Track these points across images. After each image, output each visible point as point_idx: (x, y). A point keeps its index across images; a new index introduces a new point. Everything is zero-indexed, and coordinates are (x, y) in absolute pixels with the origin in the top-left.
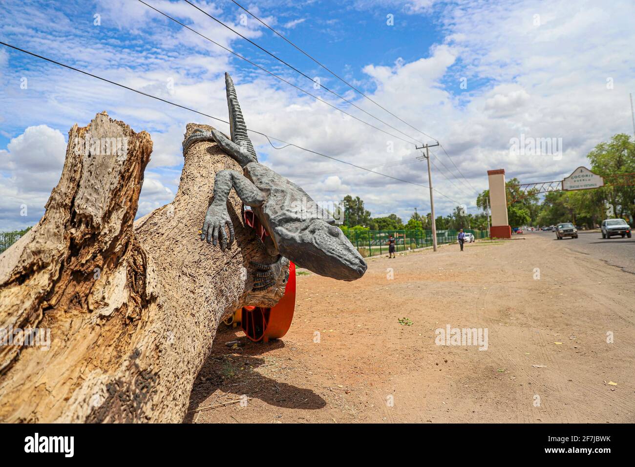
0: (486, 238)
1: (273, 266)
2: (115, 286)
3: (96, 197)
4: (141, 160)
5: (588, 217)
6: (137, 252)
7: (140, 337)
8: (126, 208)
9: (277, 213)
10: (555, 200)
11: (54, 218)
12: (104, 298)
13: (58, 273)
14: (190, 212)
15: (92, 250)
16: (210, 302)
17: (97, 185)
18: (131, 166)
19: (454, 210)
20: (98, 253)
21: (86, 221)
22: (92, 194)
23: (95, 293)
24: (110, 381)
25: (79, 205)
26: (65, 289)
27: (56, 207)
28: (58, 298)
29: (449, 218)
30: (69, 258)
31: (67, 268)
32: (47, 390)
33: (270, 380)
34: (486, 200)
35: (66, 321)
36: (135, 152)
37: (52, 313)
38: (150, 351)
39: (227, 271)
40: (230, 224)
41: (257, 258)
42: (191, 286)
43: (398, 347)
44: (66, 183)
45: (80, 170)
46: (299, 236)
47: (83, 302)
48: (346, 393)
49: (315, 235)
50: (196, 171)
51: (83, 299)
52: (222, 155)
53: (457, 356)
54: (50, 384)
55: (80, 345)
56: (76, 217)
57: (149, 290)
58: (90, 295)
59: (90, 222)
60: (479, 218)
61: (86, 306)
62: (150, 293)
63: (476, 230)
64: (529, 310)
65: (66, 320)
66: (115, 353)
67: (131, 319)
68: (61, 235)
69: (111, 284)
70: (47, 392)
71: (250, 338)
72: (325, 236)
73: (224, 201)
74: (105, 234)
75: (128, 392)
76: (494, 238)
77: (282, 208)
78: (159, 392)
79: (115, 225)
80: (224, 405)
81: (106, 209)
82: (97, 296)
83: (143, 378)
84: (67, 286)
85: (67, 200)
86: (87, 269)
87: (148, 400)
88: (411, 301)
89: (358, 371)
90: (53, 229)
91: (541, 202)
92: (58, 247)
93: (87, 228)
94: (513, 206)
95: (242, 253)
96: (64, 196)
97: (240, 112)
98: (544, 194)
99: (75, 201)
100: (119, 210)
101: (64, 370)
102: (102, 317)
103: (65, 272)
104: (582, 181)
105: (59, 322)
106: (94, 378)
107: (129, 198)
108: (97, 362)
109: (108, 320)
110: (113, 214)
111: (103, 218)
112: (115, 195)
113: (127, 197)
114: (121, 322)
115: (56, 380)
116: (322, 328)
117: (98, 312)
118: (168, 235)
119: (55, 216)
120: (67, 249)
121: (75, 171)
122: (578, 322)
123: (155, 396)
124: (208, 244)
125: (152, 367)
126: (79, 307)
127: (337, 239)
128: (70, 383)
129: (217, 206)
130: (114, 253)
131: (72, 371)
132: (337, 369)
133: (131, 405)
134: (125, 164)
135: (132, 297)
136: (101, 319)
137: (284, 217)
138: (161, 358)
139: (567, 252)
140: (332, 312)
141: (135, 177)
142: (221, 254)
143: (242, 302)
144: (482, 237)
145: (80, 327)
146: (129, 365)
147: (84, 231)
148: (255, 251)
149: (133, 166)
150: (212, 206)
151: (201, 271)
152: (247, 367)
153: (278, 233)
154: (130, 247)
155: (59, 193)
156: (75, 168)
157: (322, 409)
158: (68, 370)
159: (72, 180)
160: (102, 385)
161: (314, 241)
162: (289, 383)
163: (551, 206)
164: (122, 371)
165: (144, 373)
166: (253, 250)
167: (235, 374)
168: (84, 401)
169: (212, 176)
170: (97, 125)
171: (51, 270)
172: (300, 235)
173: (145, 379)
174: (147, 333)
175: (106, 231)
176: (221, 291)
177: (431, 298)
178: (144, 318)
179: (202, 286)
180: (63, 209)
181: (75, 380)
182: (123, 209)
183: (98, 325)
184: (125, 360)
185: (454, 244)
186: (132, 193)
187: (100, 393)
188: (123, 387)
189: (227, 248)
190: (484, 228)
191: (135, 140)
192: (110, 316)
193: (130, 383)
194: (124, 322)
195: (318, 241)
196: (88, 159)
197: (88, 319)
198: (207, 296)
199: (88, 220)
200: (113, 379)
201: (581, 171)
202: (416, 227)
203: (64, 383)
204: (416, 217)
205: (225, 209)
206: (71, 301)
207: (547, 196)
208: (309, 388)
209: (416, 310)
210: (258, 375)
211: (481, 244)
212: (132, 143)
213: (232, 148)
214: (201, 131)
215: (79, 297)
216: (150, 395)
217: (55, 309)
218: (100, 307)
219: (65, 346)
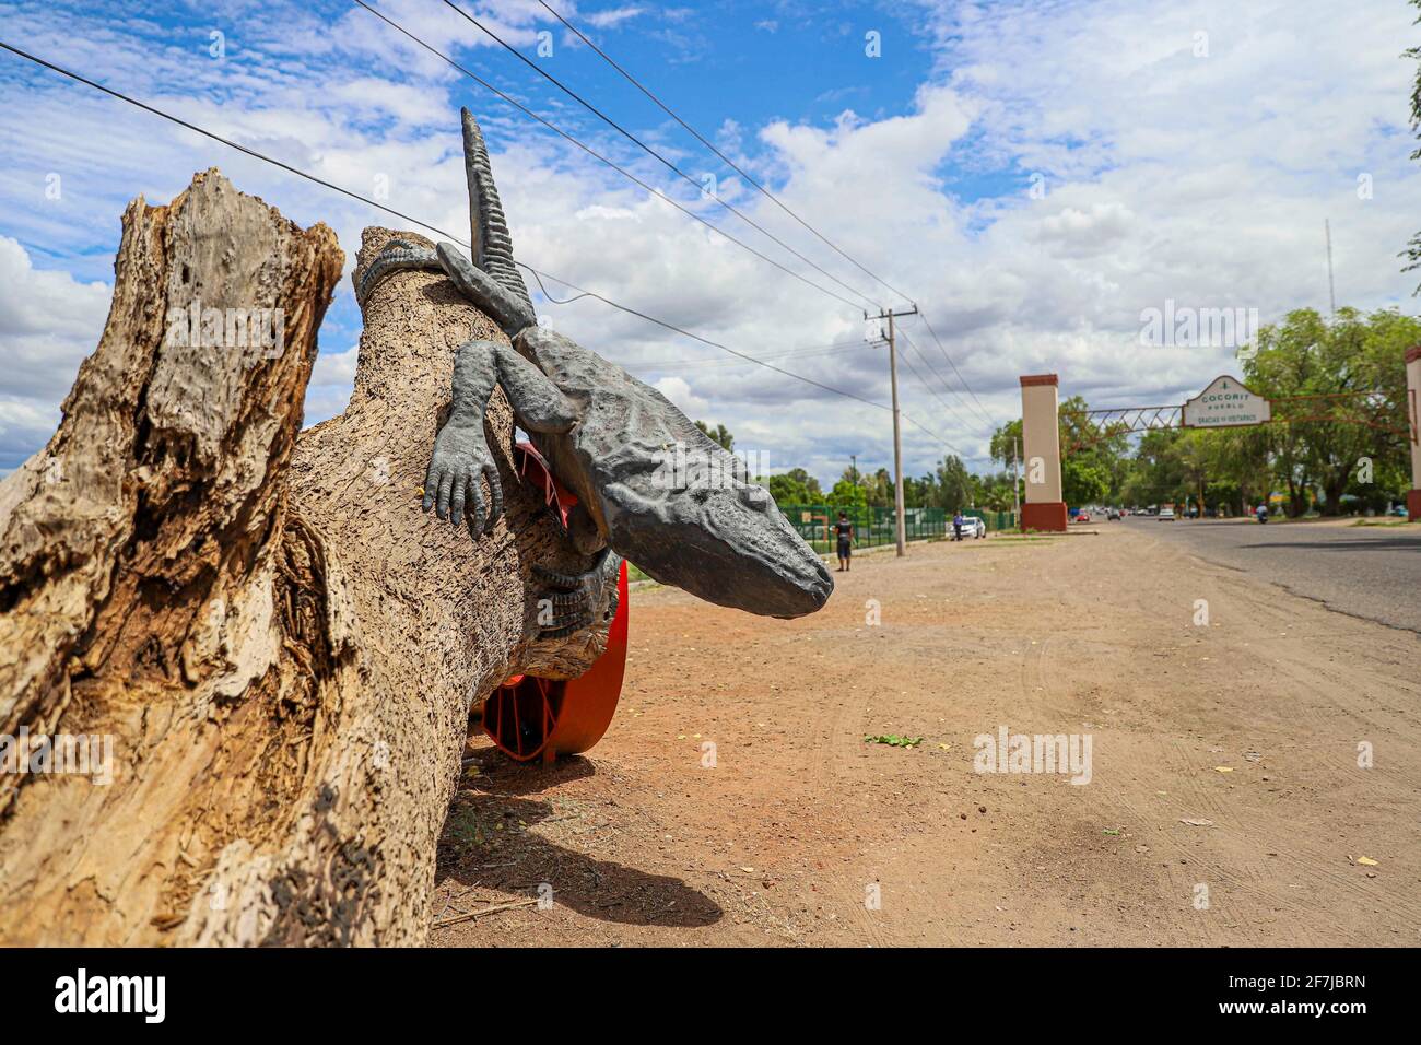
0: (1012, 530)
1: (586, 578)
2: (248, 621)
3: (206, 386)
4: (316, 298)
5: (1234, 487)
6: (294, 533)
7: (330, 756)
8: (280, 418)
9: (609, 449)
10: (1161, 448)
11: (93, 436)
12: (223, 651)
13: (107, 582)
14: (393, 441)
15: (192, 525)
16: (453, 665)
17: (207, 355)
18: (295, 309)
19: (940, 463)
20: (210, 532)
21: (177, 449)
22: (194, 377)
23: (200, 638)
24: (274, 873)
25: (159, 406)
26: (122, 626)
27: (96, 408)
28: (104, 649)
29: (927, 483)
30: (132, 543)
31: (128, 571)
32: (100, 897)
33: (576, 854)
34: (1012, 443)
35: (130, 711)
36: (305, 275)
37: (92, 689)
38: (355, 789)
39: (485, 588)
40: (493, 472)
41: (549, 559)
42: (408, 623)
43: (865, 775)
44: (124, 347)
45: (161, 313)
46: (667, 508)
47: (170, 659)
48: (766, 886)
49: (707, 505)
50: (399, 342)
51: (171, 652)
52: (463, 307)
53: (1005, 799)
54: (108, 881)
55: (171, 775)
56: (151, 436)
57: (338, 632)
58: (188, 644)
59: (189, 452)
60: (995, 484)
61: (177, 672)
62: (341, 638)
63: (987, 511)
64: (1141, 694)
65: (131, 706)
66: (259, 796)
67: (290, 705)
68: (115, 483)
69: (242, 615)
70: (102, 903)
71: (507, 751)
72: (732, 508)
73: (477, 416)
74: (228, 483)
75: (318, 898)
76: (1028, 530)
77: (621, 438)
78: (385, 896)
79: (251, 461)
80: (472, 918)
81: (231, 418)
82: (207, 646)
83: (346, 860)
84: (126, 618)
85: (129, 390)
86: (179, 574)
87: (363, 919)
88: (871, 670)
89: (779, 833)
90: (94, 466)
91: (1132, 453)
92: (109, 514)
93: (182, 466)
94: (1071, 458)
95: (517, 546)
96: (120, 380)
97: (498, 205)
98: (1138, 434)
99: (149, 394)
100: (262, 423)
101: (138, 840)
102: (220, 700)
103: (121, 580)
104: (1225, 408)
105: (113, 714)
106: (240, 865)
107: (287, 394)
108: (218, 818)
109: (235, 709)
110: (248, 431)
111: (223, 443)
112: (255, 383)
113: (283, 390)
114: (264, 714)
115: (123, 870)
116: (674, 730)
117: (210, 687)
118: (342, 496)
119: (96, 431)
120: (131, 519)
121: (149, 317)
122: (1256, 723)
123: (377, 908)
124: (439, 521)
125: (363, 831)
126: (158, 673)
127: (762, 516)
128: (158, 875)
129: (461, 427)
130: (246, 535)
131: (160, 844)
132: (731, 827)
133: (327, 933)
134: (281, 303)
135: (287, 649)
136: (219, 706)
137: (628, 459)
138: (380, 807)
139: (1196, 566)
140: (689, 693)
141: (302, 341)
142: (470, 546)
143: (513, 664)
144: (1001, 526)
145: (169, 727)
146: (315, 828)
147: (173, 474)
148: (545, 540)
149: (299, 312)
150: (449, 428)
151: (430, 588)
152: (510, 821)
153: (613, 499)
154: (281, 521)
155: (106, 372)
156: (150, 309)
157: (715, 925)
158: (148, 841)
159: (140, 338)
160: (260, 883)
161: (705, 520)
162: (623, 861)
163: (1153, 461)
164: (300, 845)
165: (348, 847)
166: (539, 540)
167: (487, 841)
168: (226, 928)
169: (441, 354)
170: (204, 199)
171: (93, 574)
172: (670, 504)
173: (352, 864)
174: (344, 743)
175: (230, 475)
176: (475, 637)
177: (916, 662)
178: (330, 704)
179: (435, 624)
180: (118, 414)
181: (170, 870)
182: (271, 421)
183: (211, 721)
184: (303, 816)
185: (939, 540)
186: (294, 379)
187: (259, 905)
188: (306, 887)
189: (484, 532)
190: (1005, 508)
191: (304, 244)
192: (239, 698)
193: (321, 877)
194: (272, 714)
195: (716, 521)
196: (182, 287)
197: (188, 705)
198: (448, 648)
199: (184, 445)
200: (283, 867)
201: (1225, 386)
202: (852, 499)
203: (144, 877)
204: (853, 476)
205: (480, 436)
206: (139, 658)
207: (1144, 440)
208: (673, 874)
209: (886, 689)
210: (541, 841)
211: (1001, 543)
212: (297, 252)
213: (487, 290)
214: (406, 247)
215: (159, 649)
216: (366, 906)
217: (98, 678)
218: (214, 673)
219: (133, 778)
